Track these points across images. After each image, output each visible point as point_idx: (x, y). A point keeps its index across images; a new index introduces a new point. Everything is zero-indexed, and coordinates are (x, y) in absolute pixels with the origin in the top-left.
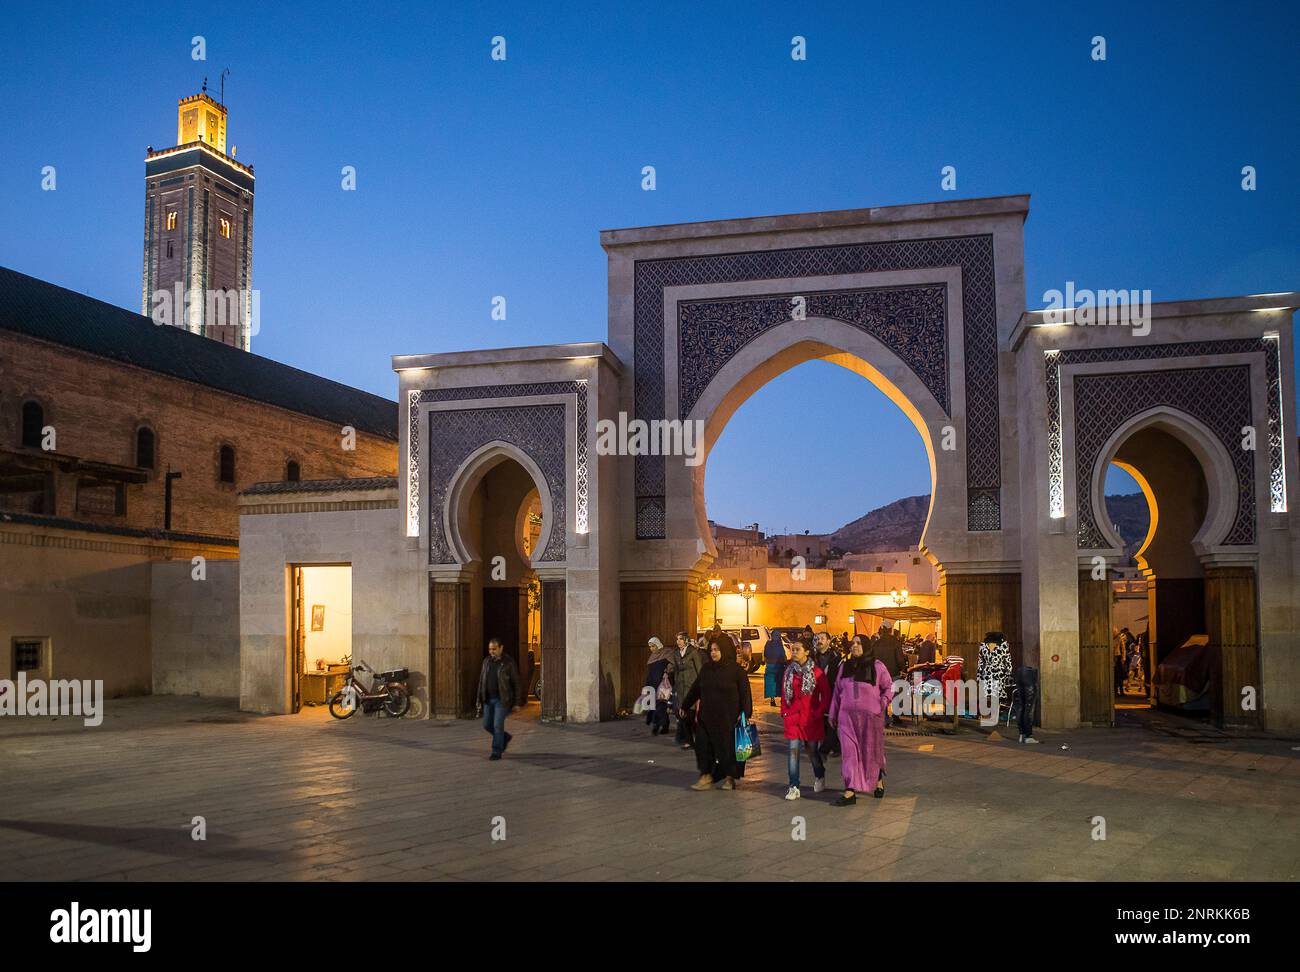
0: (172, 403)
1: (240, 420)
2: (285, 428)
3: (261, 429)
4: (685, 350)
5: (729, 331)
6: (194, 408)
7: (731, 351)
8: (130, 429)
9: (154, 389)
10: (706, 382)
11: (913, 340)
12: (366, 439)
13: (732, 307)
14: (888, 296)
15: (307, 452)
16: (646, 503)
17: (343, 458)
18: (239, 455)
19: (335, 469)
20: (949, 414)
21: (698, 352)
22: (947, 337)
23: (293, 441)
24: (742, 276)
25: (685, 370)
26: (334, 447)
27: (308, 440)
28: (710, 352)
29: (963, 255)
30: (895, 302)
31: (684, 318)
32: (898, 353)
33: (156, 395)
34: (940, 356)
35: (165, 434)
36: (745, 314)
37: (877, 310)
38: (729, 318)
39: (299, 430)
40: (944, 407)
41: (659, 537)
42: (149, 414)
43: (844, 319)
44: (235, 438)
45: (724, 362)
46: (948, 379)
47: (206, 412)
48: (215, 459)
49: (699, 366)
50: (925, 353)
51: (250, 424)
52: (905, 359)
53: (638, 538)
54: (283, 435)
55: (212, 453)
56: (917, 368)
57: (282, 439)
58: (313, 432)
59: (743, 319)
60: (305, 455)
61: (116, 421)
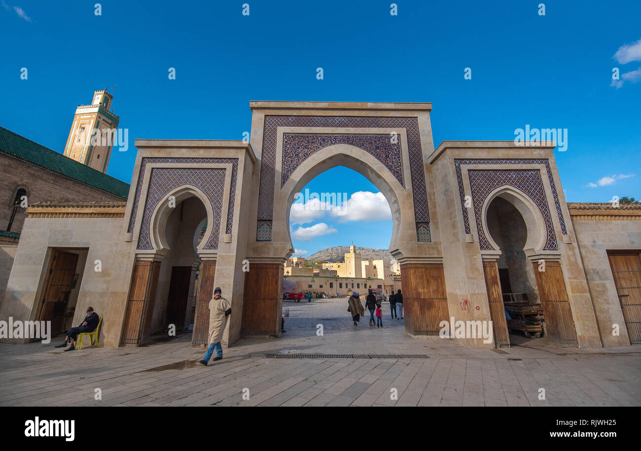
4: (285, 154)
5: (306, 147)
7: (306, 156)
10: (294, 169)
11: (387, 157)
13: (308, 137)
14: (376, 138)
16: (262, 223)
20: (405, 188)
22: (402, 156)
25: (285, 163)
28: (297, 155)
30: (379, 141)
31: (286, 141)
32: (381, 162)
34: (399, 164)
36: (313, 141)
38: (306, 142)
40: (402, 185)
41: (267, 241)
43: (357, 146)
46: (403, 173)
50: (393, 162)
52: (385, 164)
53: (257, 240)
56: (389, 168)
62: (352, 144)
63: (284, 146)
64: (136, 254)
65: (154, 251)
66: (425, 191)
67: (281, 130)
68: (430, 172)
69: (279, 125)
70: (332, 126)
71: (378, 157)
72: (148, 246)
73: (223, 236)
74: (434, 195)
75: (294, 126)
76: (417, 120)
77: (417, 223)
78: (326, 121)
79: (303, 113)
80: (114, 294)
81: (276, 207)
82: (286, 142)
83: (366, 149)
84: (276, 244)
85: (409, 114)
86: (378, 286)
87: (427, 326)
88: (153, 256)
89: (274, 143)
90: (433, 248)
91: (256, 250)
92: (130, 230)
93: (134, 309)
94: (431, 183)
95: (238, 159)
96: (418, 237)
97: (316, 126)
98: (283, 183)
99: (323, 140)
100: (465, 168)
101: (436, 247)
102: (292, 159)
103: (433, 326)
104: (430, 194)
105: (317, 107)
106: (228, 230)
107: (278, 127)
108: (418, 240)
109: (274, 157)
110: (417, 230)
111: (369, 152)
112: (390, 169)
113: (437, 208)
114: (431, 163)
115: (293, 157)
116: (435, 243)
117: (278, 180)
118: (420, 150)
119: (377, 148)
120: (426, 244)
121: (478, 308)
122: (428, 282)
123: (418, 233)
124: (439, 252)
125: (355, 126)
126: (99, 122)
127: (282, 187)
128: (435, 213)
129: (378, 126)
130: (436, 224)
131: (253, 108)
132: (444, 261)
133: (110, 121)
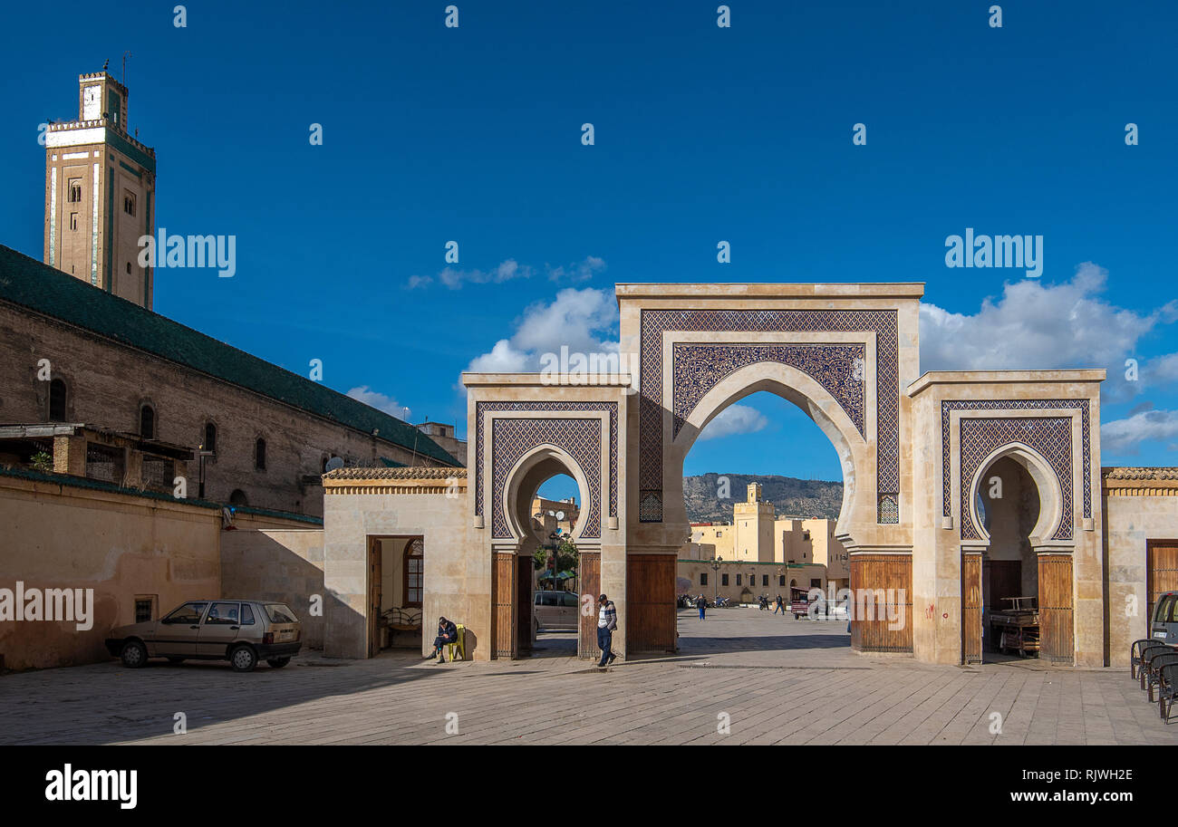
0: (168, 383)
1: (221, 401)
2: (256, 409)
3: (237, 409)
4: (678, 381)
6: (185, 389)
7: (712, 383)
8: (135, 406)
9: (154, 370)
10: (694, 405)
11: (841, 383)
12: (316, 421)
14: (824, 350)
15: (271, 430)
17: (299, 436)
18: (220, 432)
19: (292, 447)
20: (865, 439)
21: (687, 383)
23: (261, 421)
24: (721, 327)
26: (292, 427)
27: (271, 420)
28: (696, 383)
29: (877, 324)
32: (832, 393)
33: (156, 376)
35: (163, 411)
37: (817, 360)
39: (266, 411)
42: (151, 393)
44: (217, 417)
45: (706, 392)
46: (865, 413)
47: (195, 393)
48: (201, 435)
49: (688, 393)
51: (229, 404)
52: (836, 397)
54: (254, 415)
55: (199, 430)
56: (844, 404)
57: (253, 419)
58: (276, 413)
59: (720, 360)
60: (270, 434)
61: (125, 398)
62: (785, 361)
63: (675, 367)
64: (493, 545)
65: (516, 541)
66: (897, 444)
67: (670, 337)
68: (908, 410)
69: (665, 327)
70: (753, 329)
71: (826, 384)
72: (505, 533)
73: (607, 521)
74: (911, 449)
75: (689, 329)
76: (896, 316)
77: (880, 495)
78: (743, 321)
79: (705, 304)
80: (473, 596)
81: (667, 469)
82: (678, 359)
83: (808, 370)
84: (668, 526)
85: (884, 305)
86: (812, 580)
87: (881, 640)
88: (515, 547)
89: (658, 362)
90: (900, 533)
91: (640, 535)
92: (478, 511)
93: (500, 615)
94: (908, 430)
95: (617, 403)
96: (879, 515)
97: (727, 329)
98: (676, 431)
99: (739, 354)
100: (955, 416)
101: (905, 530)
102: (690, 390)
103: (889, 640)
104: (903, 449)
105: (729, 293)
106: (613, 511)
107: (664, 332)
108: (879, 521)
109: (660, 385)
110: (879, 504)
111: (812, 375)
112: (845, 406)
113: (913, 472)
114: (911, 396)
115: (690, 386)
116: (904, 525)
117: (668, 426)
118: (896, 372)
119: (826, 368)
120: (891, 527)
121: (945, 616)
122: (888, 580)
123: (879, 510)
124: (908, 538)
125: (791, 329)
126: (112, 171)
127: (674, 438)
128: (908, 479)
129: (831, 327)
130: (909, 496)
131: (620, 297)
132: (915, 552)
133: (136, 166)
